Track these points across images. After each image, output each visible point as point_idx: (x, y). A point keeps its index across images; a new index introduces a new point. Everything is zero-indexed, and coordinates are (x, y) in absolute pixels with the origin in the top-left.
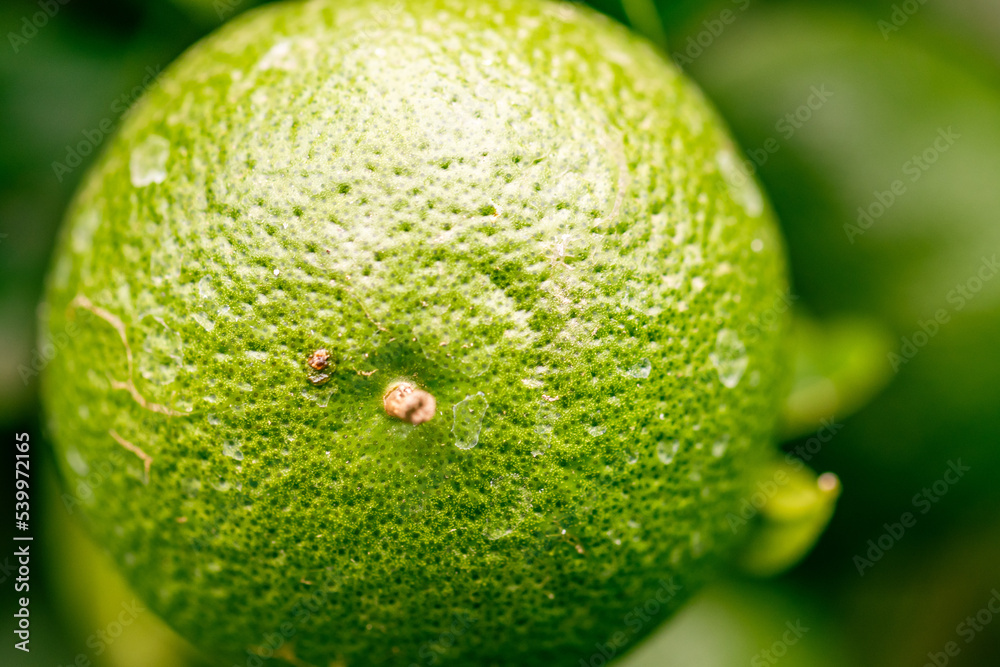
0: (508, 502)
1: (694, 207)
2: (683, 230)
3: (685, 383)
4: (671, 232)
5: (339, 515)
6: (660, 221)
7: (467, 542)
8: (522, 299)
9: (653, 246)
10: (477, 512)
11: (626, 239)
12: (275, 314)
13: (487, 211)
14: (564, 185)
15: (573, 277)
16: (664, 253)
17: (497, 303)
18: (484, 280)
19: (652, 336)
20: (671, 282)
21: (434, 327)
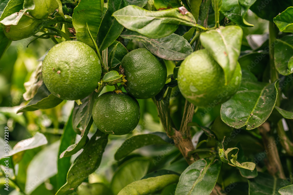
0: (67, 81)
1: (85, 59)
2: (83, 61)
3: (82, 73)
4: (82, 61)
5: (55, 81)
6: (81, 60)
7: (64, 84)
8: (68, 65)
9: (80, 62)
10: (64, 81)
11: (77, 61)
12: (51, 65)
13: (66, 58)
14: (73, 57)
15: (72, 64)
16: (81, 62)
17: (66, 65)
18: (65, 63)
19: (79, 69)
20: (81, 65)
21: (61, 67)
